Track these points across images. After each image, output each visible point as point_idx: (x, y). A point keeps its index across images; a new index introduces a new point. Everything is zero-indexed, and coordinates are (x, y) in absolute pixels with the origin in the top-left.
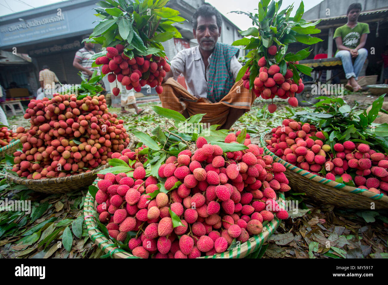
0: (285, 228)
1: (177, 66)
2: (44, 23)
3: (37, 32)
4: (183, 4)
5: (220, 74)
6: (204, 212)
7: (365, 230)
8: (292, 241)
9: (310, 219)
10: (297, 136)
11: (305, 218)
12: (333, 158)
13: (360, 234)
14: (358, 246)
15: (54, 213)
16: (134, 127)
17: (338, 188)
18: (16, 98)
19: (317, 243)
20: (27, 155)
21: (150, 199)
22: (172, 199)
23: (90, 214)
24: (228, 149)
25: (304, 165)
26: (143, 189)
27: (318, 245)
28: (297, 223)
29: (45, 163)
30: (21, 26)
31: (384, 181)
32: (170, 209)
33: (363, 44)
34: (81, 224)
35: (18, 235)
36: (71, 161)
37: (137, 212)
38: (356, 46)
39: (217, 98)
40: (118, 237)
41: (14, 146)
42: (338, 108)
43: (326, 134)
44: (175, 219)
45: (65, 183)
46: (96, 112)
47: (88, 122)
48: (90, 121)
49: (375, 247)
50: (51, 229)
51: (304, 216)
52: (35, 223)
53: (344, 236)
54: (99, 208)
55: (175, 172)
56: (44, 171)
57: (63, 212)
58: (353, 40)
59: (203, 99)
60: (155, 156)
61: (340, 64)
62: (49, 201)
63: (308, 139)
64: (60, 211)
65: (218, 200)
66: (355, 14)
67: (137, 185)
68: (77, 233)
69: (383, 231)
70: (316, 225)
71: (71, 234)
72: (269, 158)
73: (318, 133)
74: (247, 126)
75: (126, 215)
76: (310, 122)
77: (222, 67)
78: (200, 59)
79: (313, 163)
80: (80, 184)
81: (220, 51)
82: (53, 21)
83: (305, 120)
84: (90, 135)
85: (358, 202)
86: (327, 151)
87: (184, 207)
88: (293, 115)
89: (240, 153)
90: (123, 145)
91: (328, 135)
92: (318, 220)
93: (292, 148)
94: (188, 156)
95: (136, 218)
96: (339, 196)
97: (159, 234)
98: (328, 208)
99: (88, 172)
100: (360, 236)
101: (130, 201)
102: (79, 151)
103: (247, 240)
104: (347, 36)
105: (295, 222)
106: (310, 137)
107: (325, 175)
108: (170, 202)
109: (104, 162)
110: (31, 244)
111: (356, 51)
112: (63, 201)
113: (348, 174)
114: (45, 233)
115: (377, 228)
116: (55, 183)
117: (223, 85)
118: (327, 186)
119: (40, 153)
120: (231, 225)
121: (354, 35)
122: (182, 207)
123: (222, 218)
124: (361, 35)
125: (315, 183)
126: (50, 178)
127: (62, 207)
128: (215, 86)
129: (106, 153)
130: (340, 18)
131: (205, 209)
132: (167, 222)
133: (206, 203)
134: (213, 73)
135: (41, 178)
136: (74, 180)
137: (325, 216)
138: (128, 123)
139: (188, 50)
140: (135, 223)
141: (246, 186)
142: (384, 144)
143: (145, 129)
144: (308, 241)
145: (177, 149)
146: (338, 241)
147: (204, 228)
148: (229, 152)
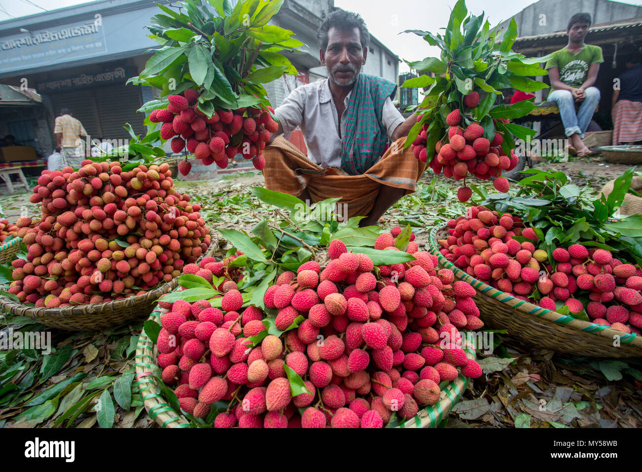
0: (473, 390)
1: (290, 116)
2: (64, 37)
3: (51, 52)
4: (298, 10)
5: (364, 127)
6: (342, 368)
7: (606, 394)
8: (487, 413)
9: (515, 375)
10: (491, 235)
11: (507, 372)
12: (552, 272)
13: (598, 401)
14: (595, 421)
15: (81, 365)
16: (217, 216)
17: (561, 323)
18: (14, 163)
19: (528, 416)
20: (35, 266)
21: (251, 346)
22: (288, 346)
23: (146, 370)
24: (381, 259)
25: (503, 284)
26: (238, 328)
27: (529, 419)
28: (493, 382)
29: (67, 279)
30: (23, 41)
31: (636, 312)
32: (286, 363)
33: (592, 79)
34: (128, 384)
35: (19, 405)
36: (112, 276)
37: (229, 368)
38: (581, 83)
39: (359, 167)
40: (196, 410)
41: (12, 247)
42: (558, 189)
43: (540, 233)
44: (295, 381)
45: (102, 313)
46: (154, 191)
47: (142, 209)
48: (144, 208)
49: (623, 422)
50: (77, 393)
51: (504, 369)
52: (48, 383)
53: (572, 404)
54: (161, 358)
55: (294, 299)
56: (66, 292)
57: (98, 363)
58: (576, 72)
59: (335, 169)
60: (256, 271)
61: (556, 112)
62: (72, 343)
63: (510, 240)
64: (93, 362)
65: (365, 347)
66: (580, 30)
67: (228, 322)
68: (122, 401)
69: (636, 394)
70: (525, 384)
71: (112, 403)
72: (448, 274)
73: (527, 229)
74: (406, 214)
75: (209, 373)
76: (513, 211)
77: (369, 115)
78: (330, 101)
79: (520, 280)
80: (127, 315)
81: (365, 87)
82: (80, 34)
83: (504, 208)
84: (144, 232)
85: (592, 346)
86: (542, 260)
87: (308, 360)
88: (484, 199)
89: (402, 267)
90: (200, 248)
91: (543, 234)
92: (527, 375)
93: (484, 254)
94: (315, 272)
95: (227, 379)
96: (562, 336)
97: (268, 407)
98: (543, 356)
99: (142, 294)
100: (599, 403)
101: (218, 351)
102: (126, 258)
103: (415, 415)
104: (567, 66)
105: (490, 380)
106: (513, 238)
107: (539, 300)
108: (286, 351)
109: (168, 277)
110: (42, 421)
111: (581, 92)
112: (98, 343)
113: (576, 300)
114: (67, 402)
115: (626, 389)
116: (83, 314)
117: (370, 146)
118: (543, 319)
119: (59, 261)
120: (387, 389)
121: (579, 65)
122: (306, 359)
123: (372, 376)
124: (589, 66)
125: (522, 315)
126: (75, 305)
127: (96, 355)
128: (356, 147)
129: (172, 261)
130: (554, 37)
131: (344, 363)
132: (281, 387)
133: (346, 353)
134: (353, 124)
135: (59, 305)
136: (117, 309)
137: (540, 368)
138: (206, 207)
139: (309, 87)
140: (226, 387)
141: (411, 321)
142: (634, 249)
143: (236, 218)
144: (512, 412)
145: (294, 259)
146: (562, 412)
147: (342, 395)
148: (384, 265)
